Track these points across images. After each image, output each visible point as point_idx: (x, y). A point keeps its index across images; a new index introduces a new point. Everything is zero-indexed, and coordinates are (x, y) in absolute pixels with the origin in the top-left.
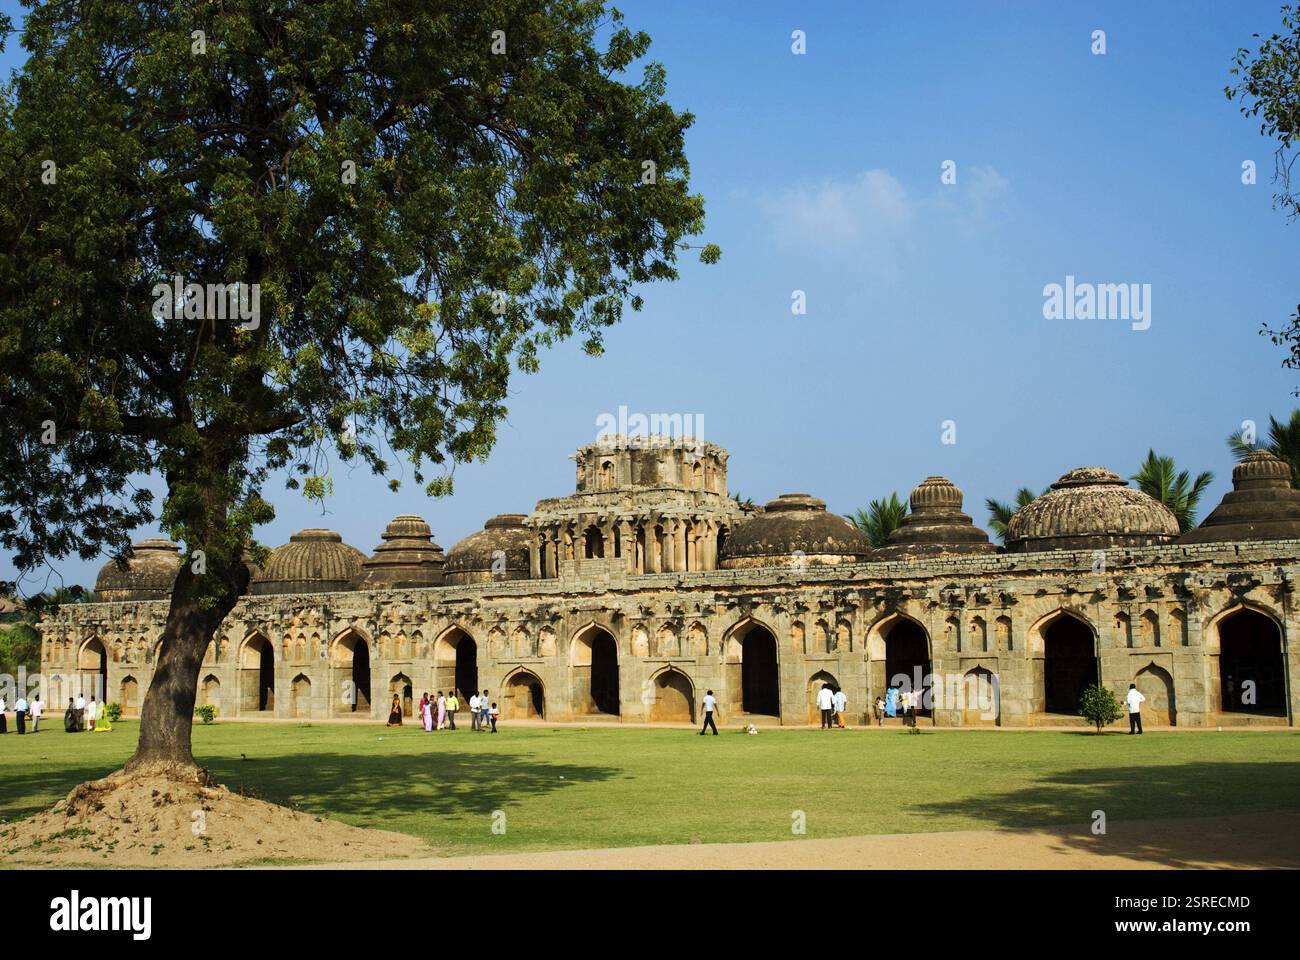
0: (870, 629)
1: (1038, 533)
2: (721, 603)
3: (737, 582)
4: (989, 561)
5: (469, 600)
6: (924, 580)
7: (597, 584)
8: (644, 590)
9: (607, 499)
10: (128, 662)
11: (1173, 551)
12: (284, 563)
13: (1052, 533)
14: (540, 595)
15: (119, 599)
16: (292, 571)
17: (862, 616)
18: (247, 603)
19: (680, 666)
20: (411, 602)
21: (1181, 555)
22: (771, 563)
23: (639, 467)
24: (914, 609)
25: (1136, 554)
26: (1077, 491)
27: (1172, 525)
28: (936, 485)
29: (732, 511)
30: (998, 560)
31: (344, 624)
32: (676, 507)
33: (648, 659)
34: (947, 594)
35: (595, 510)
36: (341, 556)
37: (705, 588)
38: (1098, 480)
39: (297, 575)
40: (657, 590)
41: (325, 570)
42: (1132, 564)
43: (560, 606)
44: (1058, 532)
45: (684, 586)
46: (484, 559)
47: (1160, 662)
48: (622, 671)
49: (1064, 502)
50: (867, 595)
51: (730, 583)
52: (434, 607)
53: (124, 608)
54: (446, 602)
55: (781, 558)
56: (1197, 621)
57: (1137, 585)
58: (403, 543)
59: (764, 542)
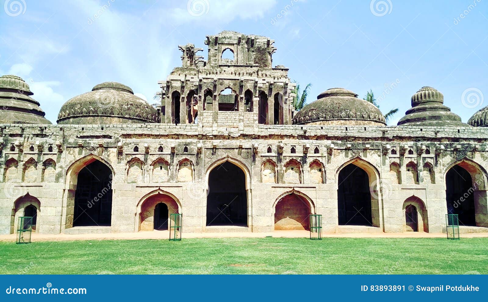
0: (446, 169)
2: (337, 147)
3: (349, 134)
5: (108, 137)
7: (232, 130)
8: (271, 136)
14: (178, 136)
19: (302, 190)
20: (45, 136)
33: (277, 185)
35: (233, 77)
37: (321, 138)
40: (282, 137)
45: (307, 135)
51: (343, 135)
52: (71, 140)
54: (81, 137)
59: (354, 111)
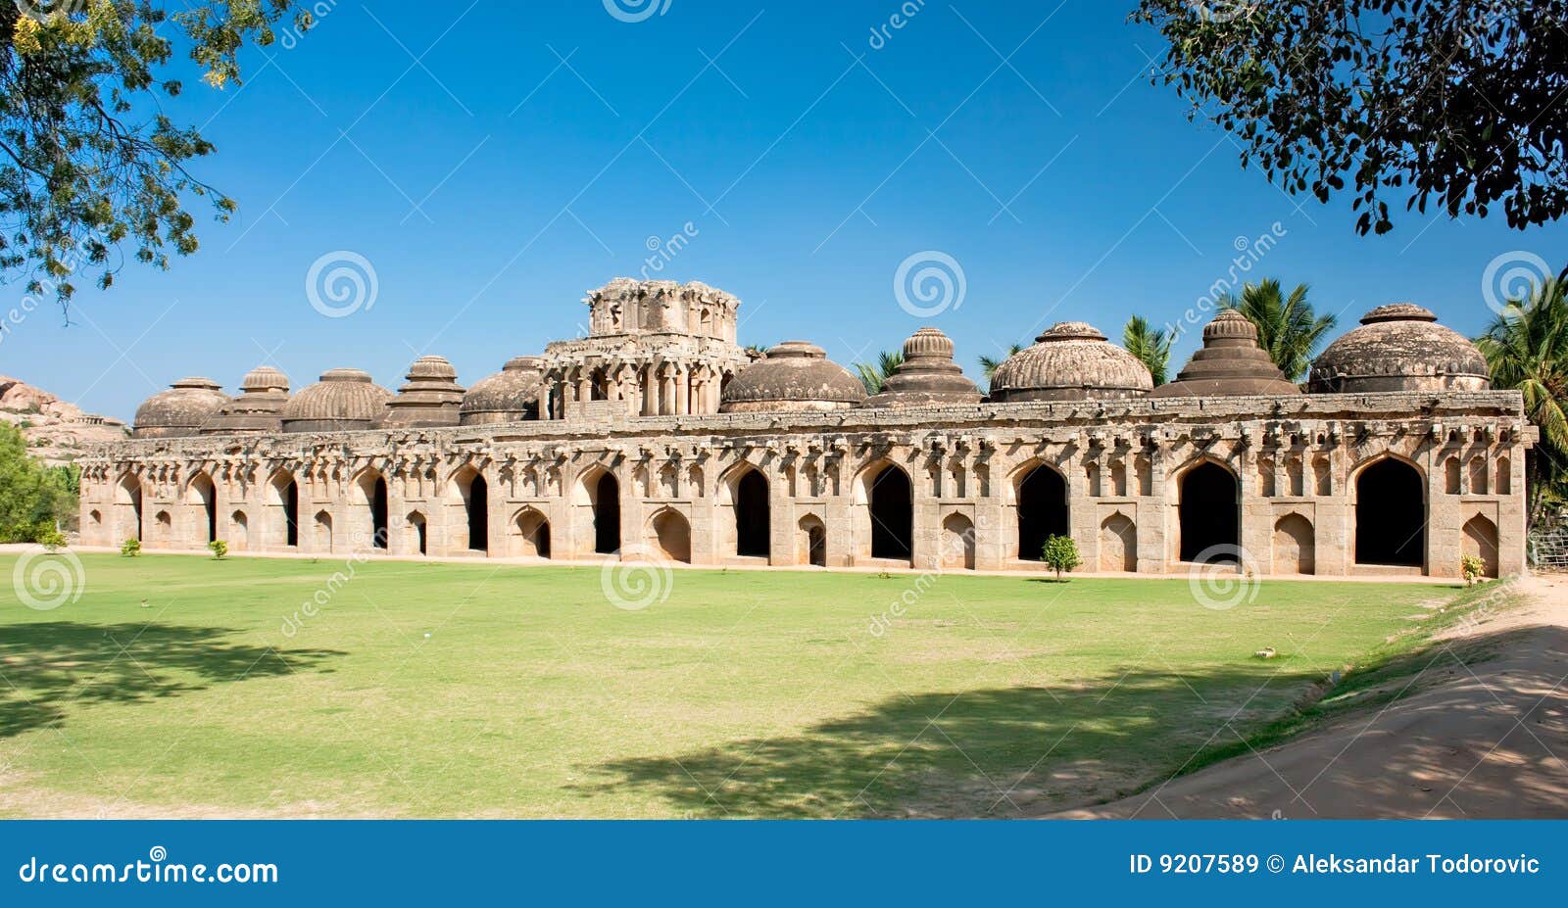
0: (856, 474)
1: (1019, 383)
2: (717, 446)
3: (732, 426)
4: (971, 410)
5: (480, 441)
6: (909, 427)
7: (600, 427)
8: (644, 432)
9: (611, 343)
10: (162, 497)
11: (1142, 404)
12: (310, 401)
13: (1033, 384)
14: (547, 436)
15: (155, 436)
16: (317, 409)
17: (849, 461)
18: (272, 440)
19: (678, 507)
20: (426, 442)
21: (1150, 409)
22: (767, 408)
23: (645, 312)
24: (898, 456)
25: (1108, 406)
26: (1058, 344)
27: (1147, 380)
28: (928, 335)
29: (737, 357)
30: (979, 409)
31: (362, 463)
32: (680, 352)
33: (646, 499)
34: (930, 442)
35: (599, 353)
36: (368, 397)
37: (703, 432)
38: (1079, 334)
39: (322, 413)
40: (657, 433)
41: (350, 409)
42: (1104, 416)
43: (566, 449)
44: (1038, 383)
45: (683, 429)
46: (497, 400)
47: (1125, 510)
48: (623, 511)
49: (1045, 355)
50: (854, 440)
51: (726, 427)
52: (447, 446)
53: (157, 444)
54: (457, 442)
55: (777, 403)
56: (1161, 473)
57: (1108, 436)
58: (424, 384)
59: (761, 387)
